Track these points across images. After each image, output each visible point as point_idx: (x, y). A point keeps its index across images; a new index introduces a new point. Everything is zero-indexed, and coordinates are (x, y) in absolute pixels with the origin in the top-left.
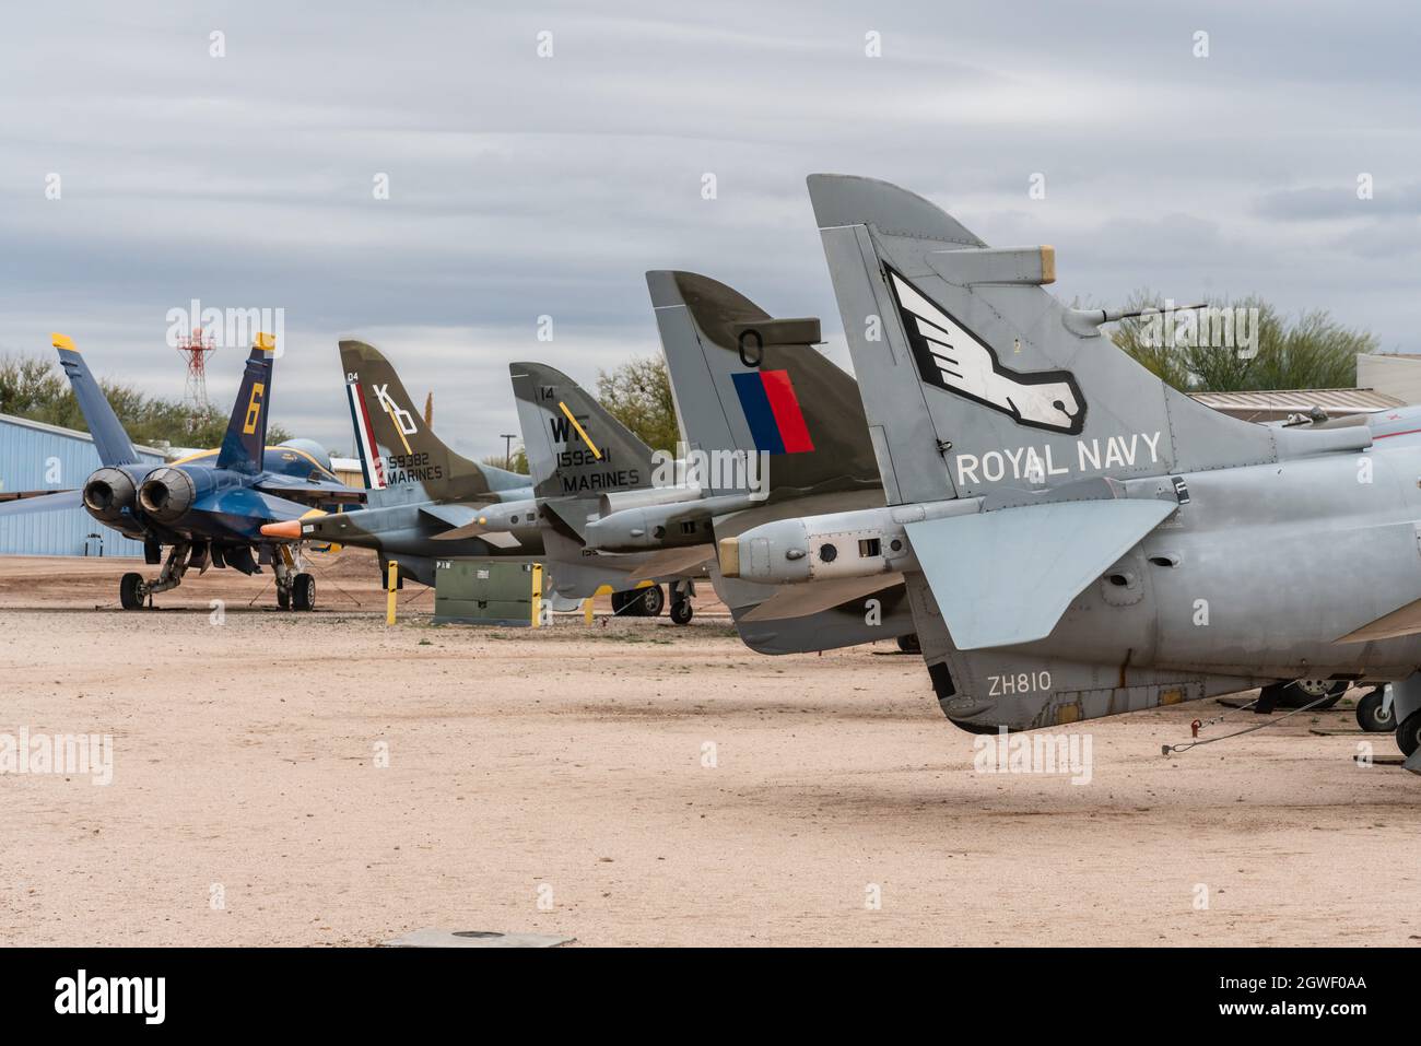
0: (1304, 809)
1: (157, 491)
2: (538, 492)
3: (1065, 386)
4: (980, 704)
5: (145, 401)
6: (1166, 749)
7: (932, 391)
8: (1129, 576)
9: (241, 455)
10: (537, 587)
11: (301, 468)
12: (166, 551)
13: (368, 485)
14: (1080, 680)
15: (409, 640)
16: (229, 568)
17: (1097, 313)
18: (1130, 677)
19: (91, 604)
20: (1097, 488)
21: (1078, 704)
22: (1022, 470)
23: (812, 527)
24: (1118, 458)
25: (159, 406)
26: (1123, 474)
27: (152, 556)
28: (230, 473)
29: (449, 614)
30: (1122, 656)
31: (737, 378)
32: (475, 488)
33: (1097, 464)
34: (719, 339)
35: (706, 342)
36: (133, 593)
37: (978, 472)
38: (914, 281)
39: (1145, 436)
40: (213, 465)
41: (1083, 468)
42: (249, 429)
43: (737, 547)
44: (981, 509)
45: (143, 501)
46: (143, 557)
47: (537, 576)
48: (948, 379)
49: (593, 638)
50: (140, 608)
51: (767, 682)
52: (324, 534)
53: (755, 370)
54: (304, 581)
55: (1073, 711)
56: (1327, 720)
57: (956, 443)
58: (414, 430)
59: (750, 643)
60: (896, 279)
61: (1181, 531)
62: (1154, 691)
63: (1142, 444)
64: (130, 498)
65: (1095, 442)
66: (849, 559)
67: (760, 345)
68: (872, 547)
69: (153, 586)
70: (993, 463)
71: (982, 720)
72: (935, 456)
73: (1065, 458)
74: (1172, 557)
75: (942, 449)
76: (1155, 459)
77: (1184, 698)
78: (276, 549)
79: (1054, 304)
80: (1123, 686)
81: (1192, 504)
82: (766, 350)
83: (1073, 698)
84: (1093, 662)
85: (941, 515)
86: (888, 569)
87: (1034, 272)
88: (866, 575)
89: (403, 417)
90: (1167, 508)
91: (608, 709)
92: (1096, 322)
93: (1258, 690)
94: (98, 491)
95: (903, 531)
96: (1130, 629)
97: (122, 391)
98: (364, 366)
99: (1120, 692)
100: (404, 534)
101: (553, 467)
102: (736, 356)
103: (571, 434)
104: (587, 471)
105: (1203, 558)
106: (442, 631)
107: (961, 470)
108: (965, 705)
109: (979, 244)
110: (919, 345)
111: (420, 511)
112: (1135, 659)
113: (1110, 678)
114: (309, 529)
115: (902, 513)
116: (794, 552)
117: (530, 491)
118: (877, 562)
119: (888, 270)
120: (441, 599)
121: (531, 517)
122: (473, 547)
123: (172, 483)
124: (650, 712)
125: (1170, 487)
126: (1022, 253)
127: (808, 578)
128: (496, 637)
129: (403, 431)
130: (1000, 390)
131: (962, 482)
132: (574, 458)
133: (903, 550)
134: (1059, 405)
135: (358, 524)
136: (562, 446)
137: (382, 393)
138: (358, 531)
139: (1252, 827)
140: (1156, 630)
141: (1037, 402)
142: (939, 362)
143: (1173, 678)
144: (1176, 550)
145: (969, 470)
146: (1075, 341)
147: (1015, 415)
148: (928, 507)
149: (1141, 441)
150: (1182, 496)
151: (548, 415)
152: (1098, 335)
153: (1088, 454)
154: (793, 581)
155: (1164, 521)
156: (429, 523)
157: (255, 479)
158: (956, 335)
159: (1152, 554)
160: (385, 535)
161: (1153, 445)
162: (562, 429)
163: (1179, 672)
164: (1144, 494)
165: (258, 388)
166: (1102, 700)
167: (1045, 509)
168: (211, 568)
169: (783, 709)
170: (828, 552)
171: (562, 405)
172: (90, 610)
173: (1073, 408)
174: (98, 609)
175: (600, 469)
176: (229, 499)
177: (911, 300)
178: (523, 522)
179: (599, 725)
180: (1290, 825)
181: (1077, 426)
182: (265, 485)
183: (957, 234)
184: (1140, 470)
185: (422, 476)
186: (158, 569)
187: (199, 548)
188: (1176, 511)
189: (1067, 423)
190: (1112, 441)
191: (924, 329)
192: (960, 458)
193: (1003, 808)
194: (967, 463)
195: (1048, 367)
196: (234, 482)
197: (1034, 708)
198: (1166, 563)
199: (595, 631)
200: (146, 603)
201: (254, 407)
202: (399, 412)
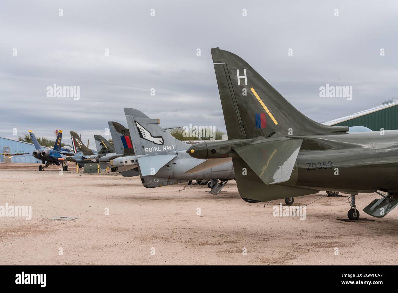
0: (195, 199)
1: (44, 153)
2: (98, 154)
3: (161, 138)
4: (148, 184)
5: (49, 140)
6: (179, 190)
7: (142, 139)
8: (170, 165)
9: (57, 148)
10: (99, 167)
11: (67, 150)
12: (46, 162)
13: (74, 153)
14: (163, 180)
15: (78, 175)
16: (55, 165)
17: (166, 128)
18: (170, 180)
19: (34, 170)
20: (165, 153)
21: (162, 184)
22: (155, 150)
23: (124, 159)
24: (169, 149)
25: (51, 141)
26: (169, 151)
27: (44, 163)
28: (55, 151)
29: (86, 171)
30: (169, 177)
31: (121, 137)
32: (91, 153)
33: (165, 150)
34: (119, 131)
35: (117, 132)
36: (41, 168)
37: (148, 151)
38: (139, 123)
39: (173, 146)
40: (53, 150)
41: (163, 150)
42: (58, 144)
43: (113, 161)
44: (149, 156)
45: (42, 155)
46: (42, 163)
47: (99, 166)
48: (144, 137)
49: (106, 175)
50: (42, 171)
51: (129, 181)
52: (67, 159)
53: (124, 136)
54: (66, 167)
55: (162, 185)
56: (205, 186)
57: (145, 146)
58: (81, 145)
59: (123, 175)
60: (137, 123)
61: (177, 159)
62: (173, 182)
63: (172, 147)
64: (40, 154)
65: (165, 147)
66: (129, 163)
67: (125, 132)
68: (133, 161)
69: (44, 167)
70: (150, 149)
71: (149, 186)
72: (142, 148)
73: (161, 149)
74: (176, 163)
75: (143, 147)
76: (174, 149)
77: (178, 183)
78: (62, 162)
79: (160, 127)
80: (169, 181)
81: (179, 155)
82: (126, 133)
83: (162, 183)
84: (164, 178)
85: (143, 157)
86: (135, 164)
87: (157, 122)
88: (132, 165)
89: (80, 143)
90: (175, 156)
91: (102, 185)
92: (165, 129)
93: (189, 182)
94: (35, 153)
95: (137, 159)
96: (170, 173)
97: (45, 139)
98: (74, 135)
99: (168, 182)
100: (80, 160)
101: (100, 150)
102: (121, 134)
103: (103, 145)
104: (105, 151)
105: (180, 163)
106: (85, 174)
107: (146, 150)
108: (147, 184)
109: (149, 118)
110: (140, 132)
111: (82, 156)
112: (171, 177)
113: (167, 180)
114: (65, 159)
115: (137, 156)
116: (121, 162)
117: (97, 154)
118: (133, 163)
119: (135, 121)
120: (85, 169)
121: (97, 157)
122: (89, 161)
123: (46, 152)
124: (108, 185)
125: (176, 153)
126: (155, 119)
127: (123, 166)
128: (92, 175)
129: (80, 145)
130: (152, 139)
131: (146, 152)
132: (104, 149)
133: (137, 162)
134: (160, 141)
135: (73, 158)
136: (102, 147)
137: (77, 139)
138: (73, 159)
139: (186, 201)
140: (173, 173)
141: (157, 141)
142: (143, 135)
143: (176, 180)
144: (176, 162)
145: (147, 150)
146: (162, 132)
147: (154, 142)
148: (141, 156)
149: (172, 146)
150: (177, 154)
151: (100, 142)
152: (166, 131)
153: (164, 148)
154: (121, 166)
155: (175, 158)
156: (83, 158)
157: (59, 152)
158: (145, 131)
159: (173, 162)
160: (77, 160)
161: (174, 147)
162: (102, 144)
163: (177, 179)
164: (172, 154)
165: (60, 138)
166: (166, 183)
167: (158, 156)
168: (53, 165)
169: (128, 185)
170: (126, 162)
171: (102, 141)
172: (34, 171)
173: (162, 142)
174: (35, 171)
175: (108, 150)
176: (55, 155)
177: (139, 126)
178: (96, 158)
179: (100, 187)
180: (192, 201)
181: (163, 144)
182: (61, 152)
183: (145, 117)
184: (172, 150)
185: (83, 151)
186: (44, 165)
187: (51, 162)
188: (177, 156)
189: (161, 144)
190: (168, 146)
191: (141, 130)
192: (146, 149)
193: (152, 199)
194: (147, 149)
195: (158, 136)
196: (56, 152)
197: (156, 184)
198: (175, 164)
199: (107, 174)
200: (43, 170)
201: (59, 141)
202: (79, 142)
